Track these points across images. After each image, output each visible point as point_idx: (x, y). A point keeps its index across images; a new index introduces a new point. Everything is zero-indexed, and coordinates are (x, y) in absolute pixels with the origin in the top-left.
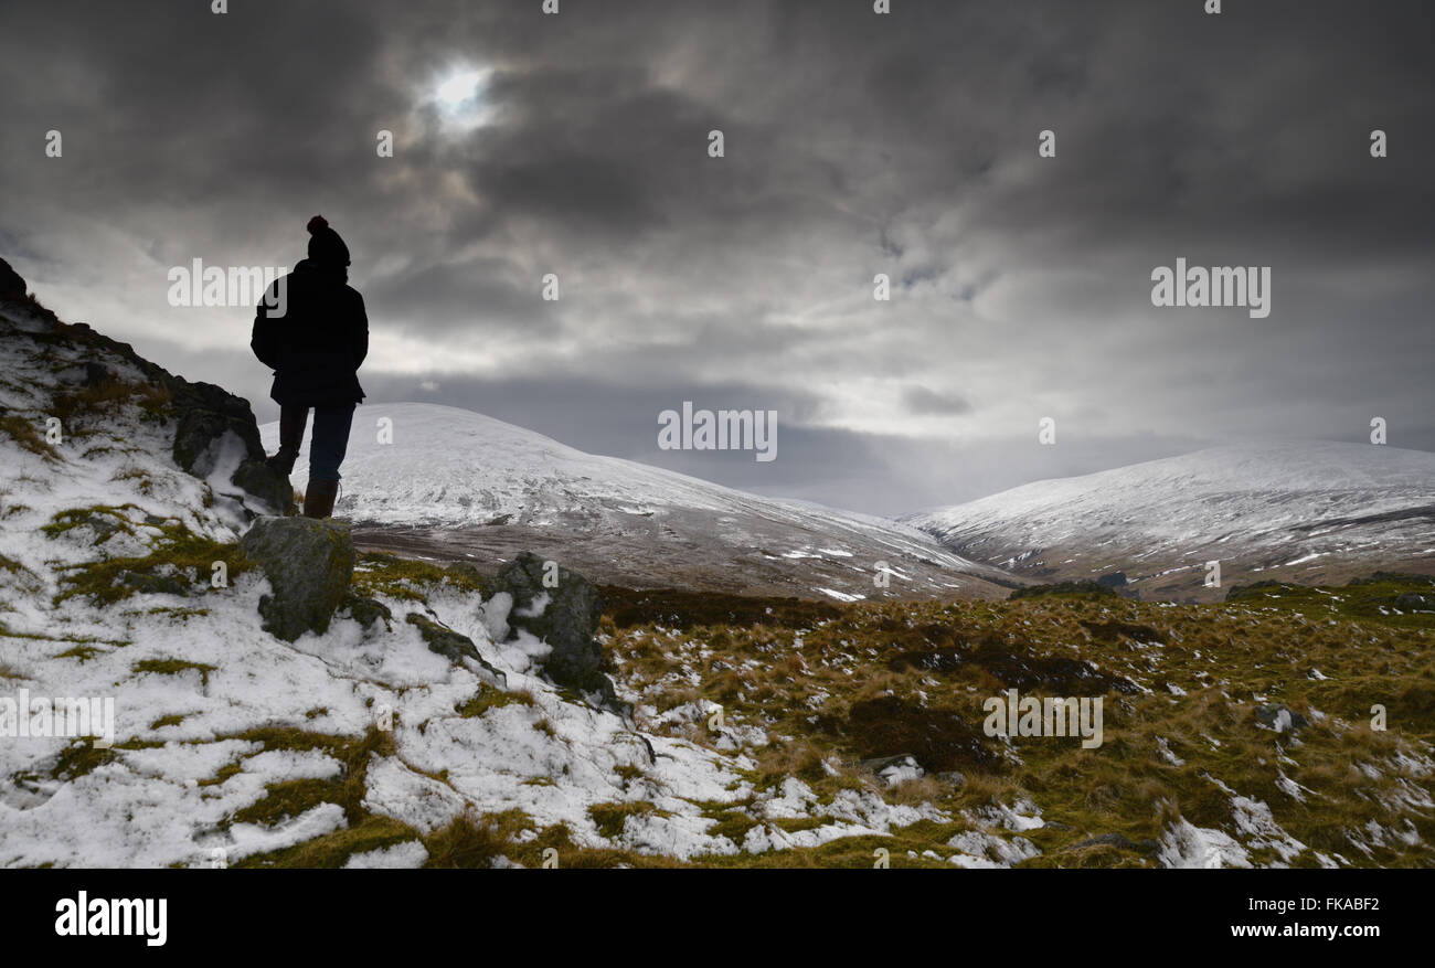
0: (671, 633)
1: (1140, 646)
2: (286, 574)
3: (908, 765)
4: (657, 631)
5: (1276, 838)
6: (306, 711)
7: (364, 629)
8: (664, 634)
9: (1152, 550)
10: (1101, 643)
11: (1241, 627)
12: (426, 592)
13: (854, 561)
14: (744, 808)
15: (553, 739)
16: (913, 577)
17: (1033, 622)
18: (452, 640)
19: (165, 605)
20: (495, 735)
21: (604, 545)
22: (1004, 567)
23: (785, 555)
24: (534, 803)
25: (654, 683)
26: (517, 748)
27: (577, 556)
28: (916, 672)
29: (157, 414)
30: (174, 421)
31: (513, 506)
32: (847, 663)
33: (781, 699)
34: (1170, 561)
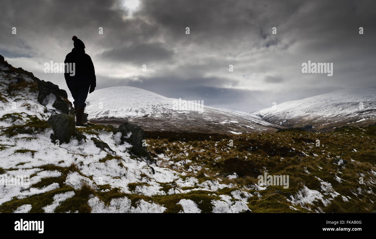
0: (183, 143)
1: (308, 144)
2: (57, 128)
3: (234, 175)
4: (179, 143)
5: (331, 192)
6: (58, 161)
7: (79, 142)
8: (181, 143)
9: (319, 119)
10: (297, 143)
11: (337, 138)
12: (98, 132)
13: (239, 124)
14: (171, 184)
15: (122, 168)
16: (255, 128)
17: (280, 138)
18: (102, 144)
19: (26, 136)
20: (107, 167)
21: (173, 121)
22: (279, 124)
23: (220, 123)
24: (113, 183)
25: (175, 156)
26: (113, 170)
27: (166, 125)
28: (246, 151)
29: (33, 90)
30: (38, 92)
31: (149, 112)
32: (228, 150)
33: (207, 159)
34: (324, 122)
